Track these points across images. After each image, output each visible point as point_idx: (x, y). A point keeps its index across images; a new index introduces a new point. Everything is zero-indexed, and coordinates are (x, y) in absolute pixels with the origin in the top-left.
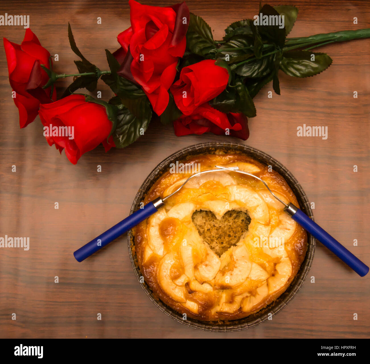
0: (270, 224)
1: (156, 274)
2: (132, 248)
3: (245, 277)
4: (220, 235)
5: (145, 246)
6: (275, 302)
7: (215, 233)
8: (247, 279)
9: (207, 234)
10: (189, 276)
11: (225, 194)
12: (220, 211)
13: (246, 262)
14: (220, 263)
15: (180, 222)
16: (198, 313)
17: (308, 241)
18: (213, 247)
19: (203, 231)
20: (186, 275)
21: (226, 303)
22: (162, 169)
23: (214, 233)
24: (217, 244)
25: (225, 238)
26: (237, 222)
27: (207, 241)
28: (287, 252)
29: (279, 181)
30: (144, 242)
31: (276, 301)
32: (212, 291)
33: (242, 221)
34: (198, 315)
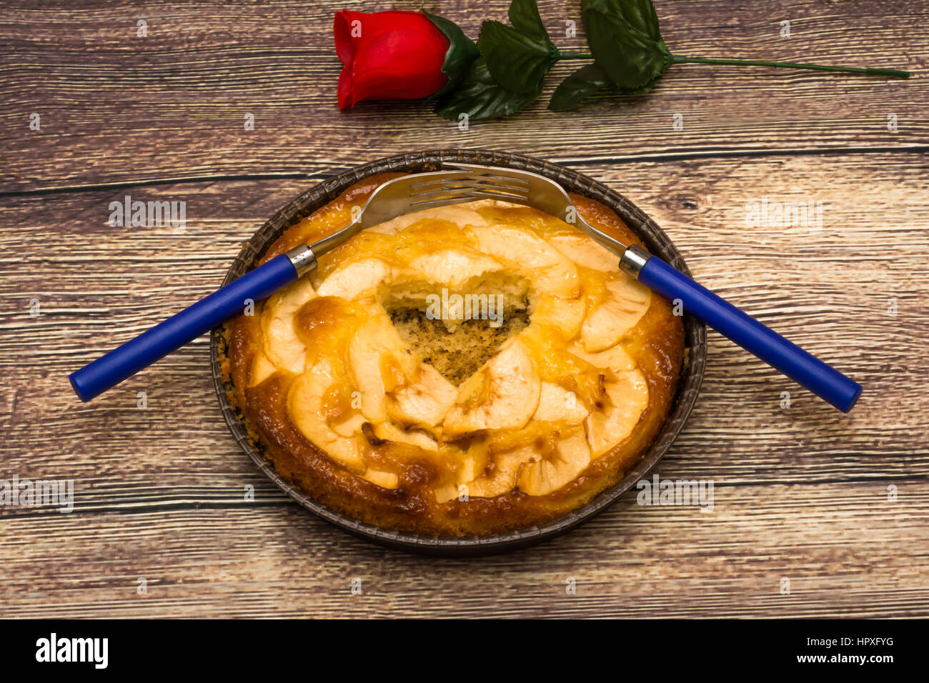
0: (584, 299)
2: (221, 365)
8: (528, 424)
13: (526, 383)
14: (456, 394)
20: (365, 417)
32: (436, 447)
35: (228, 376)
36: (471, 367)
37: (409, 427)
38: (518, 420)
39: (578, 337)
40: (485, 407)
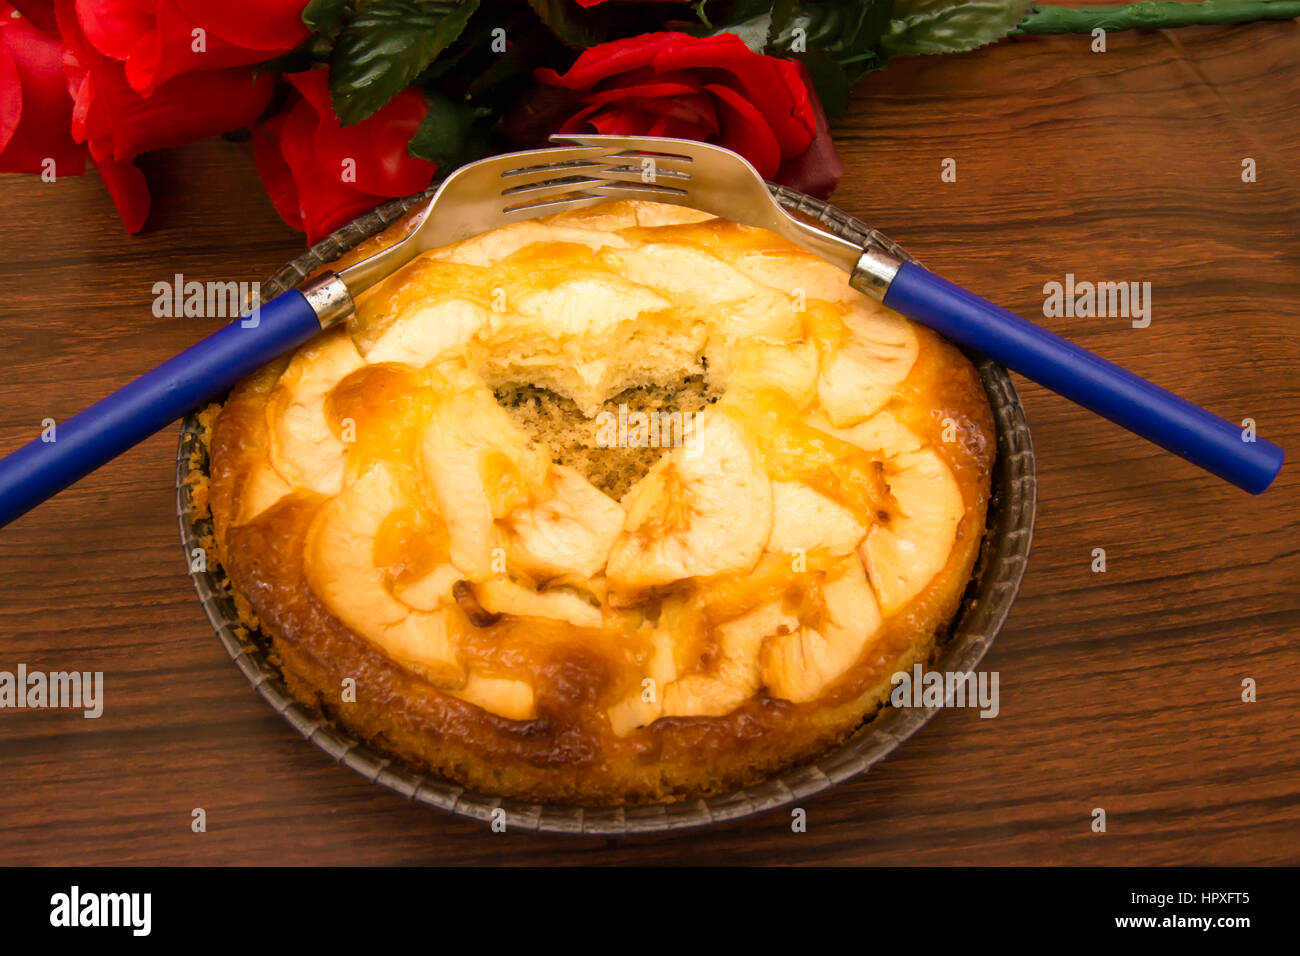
2: (191, 490)
8: (761, 559)
14: (620, 515)
16: (534, 717)
20: (456, 566)
35: (204, 509)
36: (627, 470)
37: (544, 582)
38: (742, 554)
39: (815, 404)
40: (679, 535)
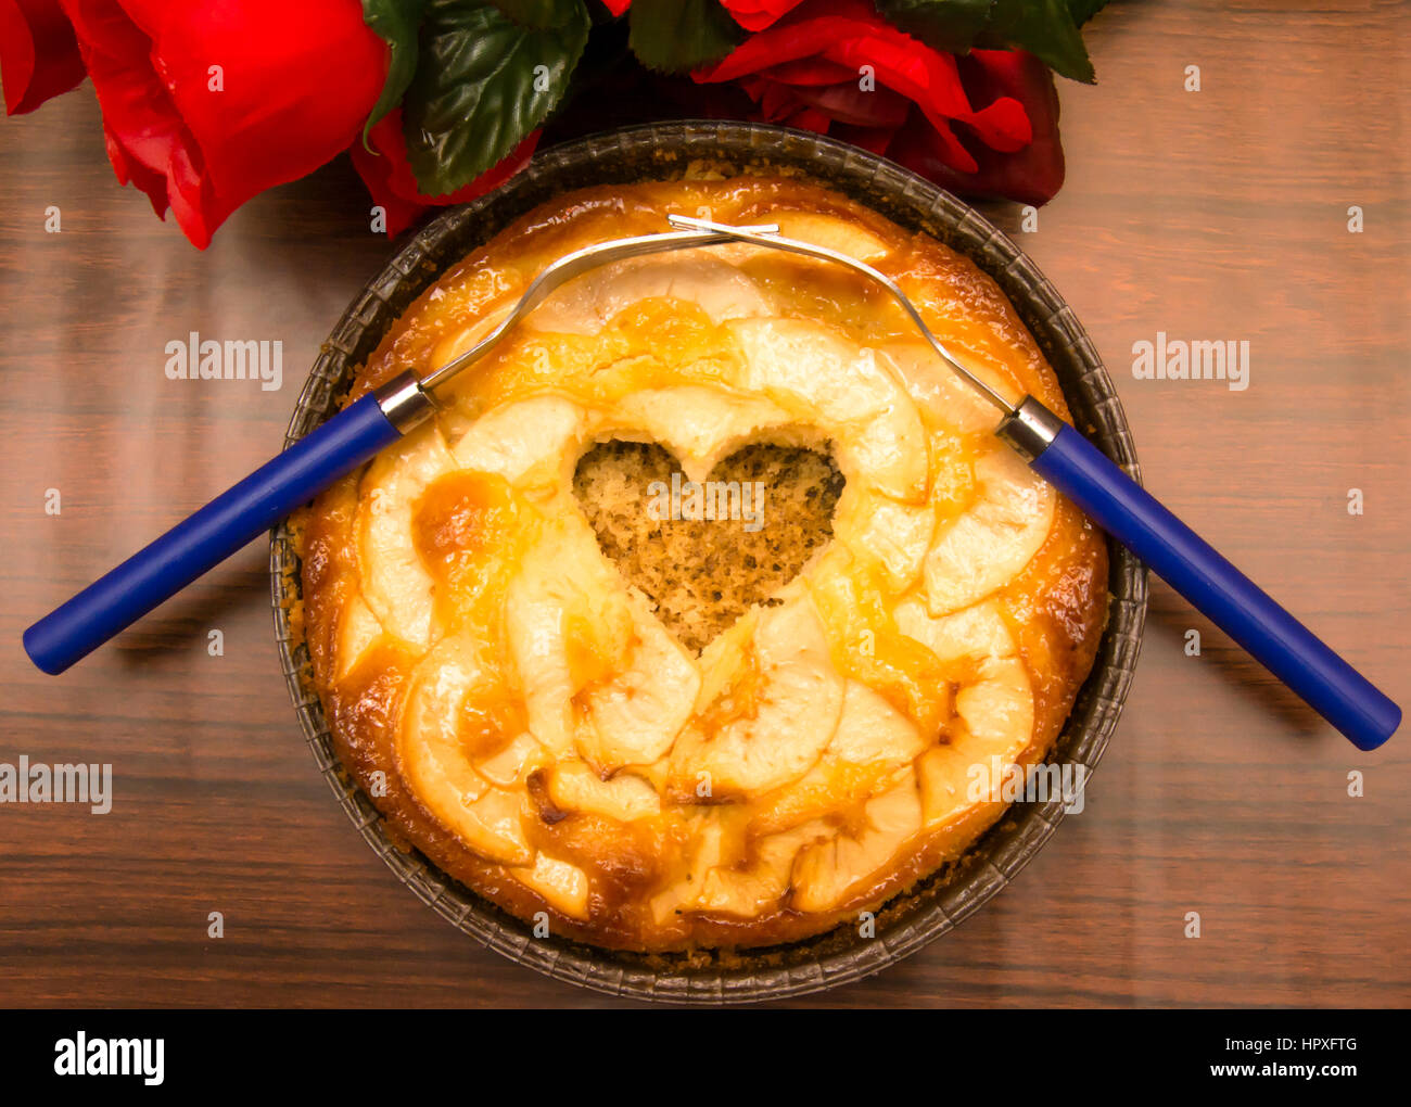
0: (932, 500)
1: (390, 730)
2: (287, 613)
3: (808, 748)
4: (707, 560)
5: (348, 601)
6: (953, 866)
7: (686, 551)
8: (820, 758)
9: (650, 556)
10: (547, 742)
11: (723, 357)
12: (697, 439)
13: (817, 678)
14: (695, 683)
15: (508, 492)
16: (587, 917)
17: (1111, 580)
18: (674, 611)
19: (630, 541)
20: (536, 739)
21: (722, 868)
22: (434, 251)
23: (678, 547)
24: (691, 602)
25: (728, 574)
26: (785, 501)
27: (648, 587)
28: (1013, 629)
29: (974, 299)
30: (339, 584)
31: (959, 864)
32: (657, 811)
33: (807, 495)
34: (585, 922)
37: (615, 772)
39: (917, 585)
40: (745, 723)
